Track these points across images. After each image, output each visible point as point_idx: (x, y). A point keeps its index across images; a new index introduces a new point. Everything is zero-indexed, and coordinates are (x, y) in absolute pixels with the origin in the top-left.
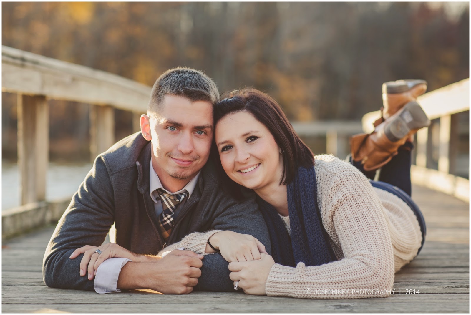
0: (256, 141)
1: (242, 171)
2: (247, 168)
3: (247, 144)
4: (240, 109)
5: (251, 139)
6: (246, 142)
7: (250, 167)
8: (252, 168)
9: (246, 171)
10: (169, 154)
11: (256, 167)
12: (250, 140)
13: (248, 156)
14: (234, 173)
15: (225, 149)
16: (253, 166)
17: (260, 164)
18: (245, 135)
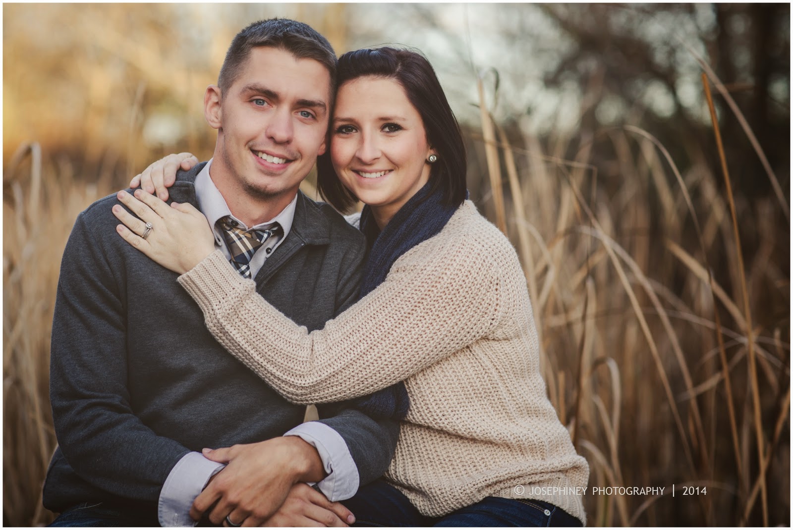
0: (396, 133)
1: (361, 173)
2: (370, 172)
3: (382, 133)
4: (387, 75)
5: (390, 126)
6: (380, 130)
7: (376, 172)
8: (378, 174)
9: (368, 175)
10: (251, 144)
11: (384, 174)
12: (387, 129)
13: (379, 155)
14: (346, 171)
15: (344, 130)
16: (381, 171)
17: (390, 171)
18: (382, 119)
